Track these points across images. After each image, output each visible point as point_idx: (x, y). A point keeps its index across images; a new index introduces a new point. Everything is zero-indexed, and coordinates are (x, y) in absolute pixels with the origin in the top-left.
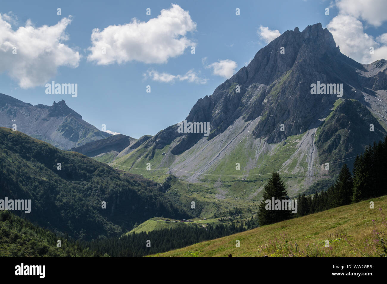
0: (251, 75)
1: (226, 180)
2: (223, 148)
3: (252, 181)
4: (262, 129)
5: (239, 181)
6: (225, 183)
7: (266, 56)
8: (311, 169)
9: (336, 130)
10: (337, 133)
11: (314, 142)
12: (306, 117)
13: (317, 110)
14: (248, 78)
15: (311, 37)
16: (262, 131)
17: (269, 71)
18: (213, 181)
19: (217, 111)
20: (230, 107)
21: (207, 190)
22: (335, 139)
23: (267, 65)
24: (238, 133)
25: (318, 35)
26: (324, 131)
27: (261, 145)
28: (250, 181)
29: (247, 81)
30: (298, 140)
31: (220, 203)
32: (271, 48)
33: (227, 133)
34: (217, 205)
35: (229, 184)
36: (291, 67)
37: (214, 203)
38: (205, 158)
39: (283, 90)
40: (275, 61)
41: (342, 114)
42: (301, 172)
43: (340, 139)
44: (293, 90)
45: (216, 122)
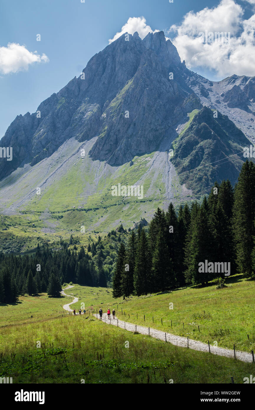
0: (84, 88)
1: (56, 210)
2: (52, 173)
3: (91, 209)
4: (101, 148)
5: (74, 210)
6: (54, 214)
7: (101, 64)
8: (169, 190)
9: (197, 143)
10: (199, 145)
11: (169, 159)
12: (157, 130)
13: (169, 123)
14: (80, 91)
15: (153, 48)
16: (102, 150)
17: (106, 82)
18: (38, 212)
19: (42, 130)
20: (59, 125)
21: (29, 223)
22: (197, 152)
23: (103, 74)
24: (71, 155)
25: (160, 45)
26: (181, 145)
27: (101, 167)
28: (89, 210)
29: (79, 94)
30: (149, 158)
31: (47, 237)
32: (106, 55)
33: (55, 155)
34: (43, 239)
35: (60, 214)
36: (132, 76)
37: (38, 238)
38: (27, 186)
39: (125, 100)
40: (113, 69)
41: (203, 124)
42: (156, 194)
43: (203, 152)
44: (139, 98)
45: (41, 143)
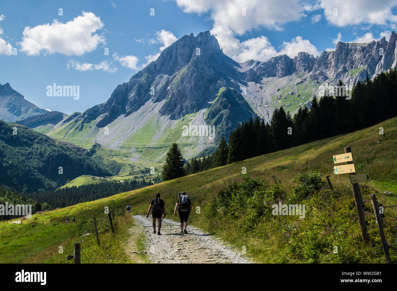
0: (158, 68)
1: (139, 147)
2: (137, 123)
3: (158, 148)
4: (166, 109)
5: (149, 148)
6: (138, 149)
7: (169, 54)
8: (201, 139)
9: (220, 111)
10: (221, 113)
11: (204, 119)
12: (199, 100)
13: (206, 95)
14: (155, 70)
15: (202, 41)
16: (167, 110)
17: (172, 65)
18: (129, 148)
19: (132, 95)
20: (142, 92)
21: (124, 154)
22: (219, 117)
23: (170, 60)
24: (149, 111)
25: (207, 40)
26: (211, 111)
27: (166, 121)
28: (157, 148)
29: (155, 72)
30: (193, 117)
31: (133, 164)
32: (173, 48)
33: (139, 111)
34: (132, 165)
35: (141, 150)
36: (188, 63)
37: (129, 164)
38: (123, 131)
39: (182, 80)
40: (176, 58)
41: (224, 99)
42: (194, 141)
43: (222, 117)
44: (190, 80)
45: (131, 103)
